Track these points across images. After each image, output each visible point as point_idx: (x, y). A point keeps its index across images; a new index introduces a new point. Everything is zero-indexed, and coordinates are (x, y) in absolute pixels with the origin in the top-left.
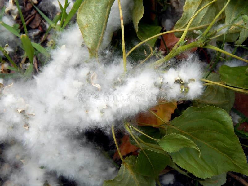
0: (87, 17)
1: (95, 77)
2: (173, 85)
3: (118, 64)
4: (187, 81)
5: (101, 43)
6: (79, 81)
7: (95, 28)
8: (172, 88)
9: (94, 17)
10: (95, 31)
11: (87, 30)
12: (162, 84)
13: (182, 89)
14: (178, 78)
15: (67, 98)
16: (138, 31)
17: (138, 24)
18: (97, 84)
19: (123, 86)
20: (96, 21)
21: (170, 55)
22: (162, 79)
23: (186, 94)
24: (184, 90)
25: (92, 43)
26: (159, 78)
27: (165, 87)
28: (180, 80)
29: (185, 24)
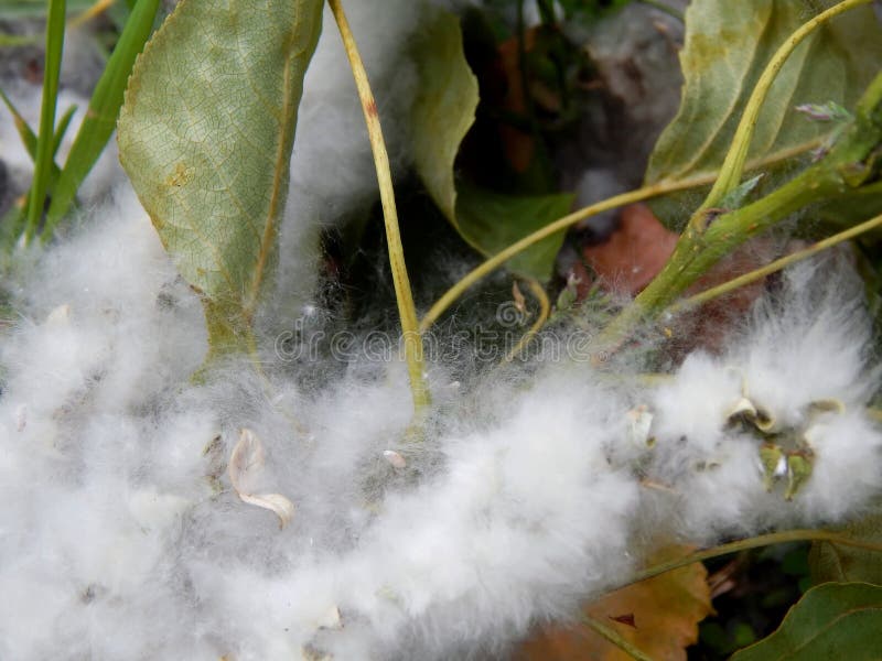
0: (177, 127)
1: (255, 457)
2: (718, 444)
3: (374, 377)
4: (795, 416)
5: (266, 264)
6: (162, 492)
7: (227, 182)
8: (714, 465)
9: (217, 120)
10: (228, 195)
11: (180, 196)
12: (653, 446)
13: (769, 465)
14: (745, 405)
15: (104, 590)
16: (458, 200)
17: (451, 162)
18: (269, 497)
19: (423, 488)
20: (230, 141)
21: (670, 278)
22: (647, 419)
23: (795, 489)
24: (781, 467)
25: (217, 268)
26: (631, 416)
27: (673, 463)
28: (754, 412)
29: (700, 144)
